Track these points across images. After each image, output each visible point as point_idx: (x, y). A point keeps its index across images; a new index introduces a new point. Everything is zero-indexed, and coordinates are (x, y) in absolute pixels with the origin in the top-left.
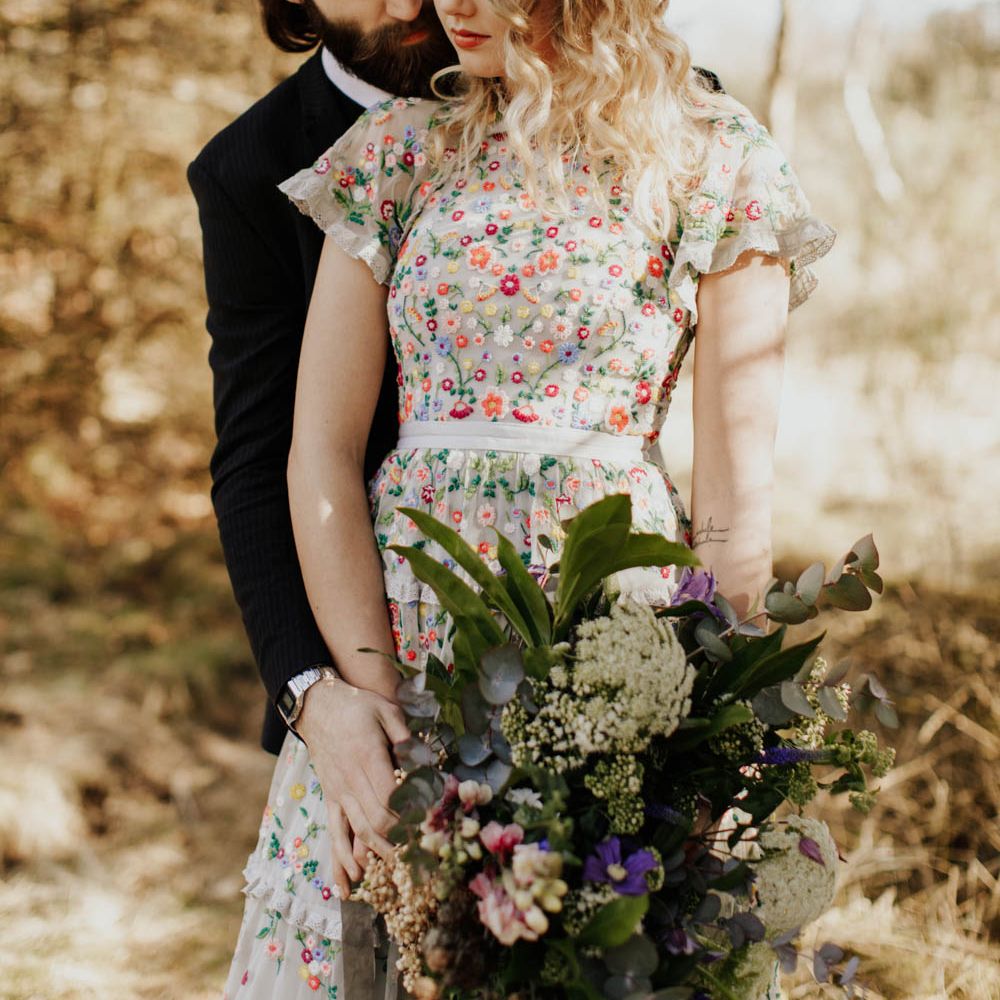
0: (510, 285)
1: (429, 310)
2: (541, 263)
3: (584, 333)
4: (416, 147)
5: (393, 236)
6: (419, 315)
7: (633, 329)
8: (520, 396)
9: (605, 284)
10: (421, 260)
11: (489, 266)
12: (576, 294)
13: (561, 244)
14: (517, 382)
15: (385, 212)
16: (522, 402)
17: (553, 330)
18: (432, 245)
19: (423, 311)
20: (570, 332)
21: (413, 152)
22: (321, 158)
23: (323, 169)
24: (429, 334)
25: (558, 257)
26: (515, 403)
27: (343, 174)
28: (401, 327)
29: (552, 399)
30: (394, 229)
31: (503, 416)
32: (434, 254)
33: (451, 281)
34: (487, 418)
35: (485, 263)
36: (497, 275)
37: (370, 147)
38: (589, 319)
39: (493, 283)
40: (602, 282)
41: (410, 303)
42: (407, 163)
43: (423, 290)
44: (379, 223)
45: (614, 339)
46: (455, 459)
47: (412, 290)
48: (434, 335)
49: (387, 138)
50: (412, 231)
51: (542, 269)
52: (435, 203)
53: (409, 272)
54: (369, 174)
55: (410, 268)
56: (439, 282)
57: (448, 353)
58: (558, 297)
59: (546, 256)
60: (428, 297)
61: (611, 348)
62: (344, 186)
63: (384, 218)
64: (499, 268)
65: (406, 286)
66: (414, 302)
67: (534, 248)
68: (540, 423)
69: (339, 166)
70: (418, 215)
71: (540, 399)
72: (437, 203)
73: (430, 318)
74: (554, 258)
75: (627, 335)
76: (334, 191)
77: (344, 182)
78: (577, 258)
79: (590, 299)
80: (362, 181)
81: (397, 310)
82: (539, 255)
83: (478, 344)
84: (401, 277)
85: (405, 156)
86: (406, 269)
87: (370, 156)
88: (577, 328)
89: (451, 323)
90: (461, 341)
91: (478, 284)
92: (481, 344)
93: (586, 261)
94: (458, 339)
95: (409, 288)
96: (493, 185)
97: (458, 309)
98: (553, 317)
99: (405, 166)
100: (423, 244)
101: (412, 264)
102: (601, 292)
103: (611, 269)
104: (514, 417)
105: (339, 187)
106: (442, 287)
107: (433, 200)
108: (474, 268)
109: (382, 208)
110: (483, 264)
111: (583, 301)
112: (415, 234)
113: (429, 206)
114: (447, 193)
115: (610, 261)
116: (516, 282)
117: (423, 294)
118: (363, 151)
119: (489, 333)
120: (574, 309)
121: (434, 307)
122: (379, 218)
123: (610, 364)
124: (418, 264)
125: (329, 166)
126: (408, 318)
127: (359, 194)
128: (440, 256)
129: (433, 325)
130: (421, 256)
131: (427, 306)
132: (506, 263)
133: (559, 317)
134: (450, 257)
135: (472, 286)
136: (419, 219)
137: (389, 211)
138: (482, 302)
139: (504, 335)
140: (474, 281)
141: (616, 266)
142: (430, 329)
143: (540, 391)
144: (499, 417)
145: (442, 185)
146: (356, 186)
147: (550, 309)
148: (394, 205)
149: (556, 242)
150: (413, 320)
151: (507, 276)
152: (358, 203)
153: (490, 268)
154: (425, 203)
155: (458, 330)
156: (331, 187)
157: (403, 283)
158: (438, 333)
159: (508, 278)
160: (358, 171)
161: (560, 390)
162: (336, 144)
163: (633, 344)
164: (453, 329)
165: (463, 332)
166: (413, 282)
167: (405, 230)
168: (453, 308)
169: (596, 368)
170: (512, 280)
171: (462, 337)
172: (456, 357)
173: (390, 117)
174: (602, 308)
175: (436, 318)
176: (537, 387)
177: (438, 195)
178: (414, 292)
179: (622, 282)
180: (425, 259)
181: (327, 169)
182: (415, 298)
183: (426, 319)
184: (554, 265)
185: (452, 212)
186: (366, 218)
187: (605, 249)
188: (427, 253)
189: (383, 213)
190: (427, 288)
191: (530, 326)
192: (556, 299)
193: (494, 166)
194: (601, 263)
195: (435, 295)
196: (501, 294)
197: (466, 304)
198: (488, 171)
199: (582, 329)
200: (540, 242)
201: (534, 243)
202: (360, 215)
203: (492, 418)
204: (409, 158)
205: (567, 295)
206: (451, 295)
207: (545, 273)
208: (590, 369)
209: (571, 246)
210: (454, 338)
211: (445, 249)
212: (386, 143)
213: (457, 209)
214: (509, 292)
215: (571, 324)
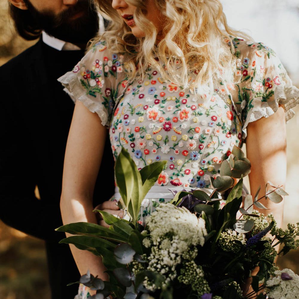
0: (167, 126)
1: (131, 139)
2: (181, 116)
3: (201, 147)
4: (118, 64)
5: (110, 105)
6: (126, 141)
7: (223, 144)
8: (173, 175)
9: (210, 125)
10: (126, 117)
11: (157, 118)
12: (197, 129)
13: (189, 107)
14: (172, 169)
15: (107, 93)
16: (174, 177)
17: (188, 145)
18: (131, 110)
19: (128, 139)
20: (196, 147)
21: (116, 66)
22: (75, 67)
23: (76, 71)
24: (132, 149)
25: (188, 113)
26: (172, 178)
27: (85, 73)
28: (118, 146)
29: (188, 176)
30: (111, 101)
31: (166, 184)
32: (132, 114)
33: (140, 126)
34: (159, 184)
35: (156, 117)
36: (161, 122)
37: (97, 62)
38: (204, 140)
39: (160, 126)
40: (209, 124)
41: (122, 136)
42: (113, 71)
43: (128, 130)
44: (104, 98)
45: (214, 148)
46: (145, 202)
47: (123, 130)
48: (134, 150)
49: (105, 58)
50: (120, 104)
51: (182, 119)
52: (130, 91)
53: (121, 122)
54: (97, 74)
55: (121, 120)
56: (135, 126)
57: (141, 157)
58: (190, 131)
59: (183, 113)
60: (130, 133)
61: (213, 152)
62: (85, 78)
63: (107, 96)
64: (162, 119)
65: (120, 128)
66: (124, 135)
67: (177, 109)
68: (183, 186)
69: (83, 69)
70: (122, 97)
71: (182, 175)
72: (131, 91)
73: (132, 142)
74: (186, 113)
75: (220, 146)
76: (81, 80)
77: (85, 77)
78: (197, 113)
79: (204, 131)
80: (94, 76)
81: (116, 139)
82: (179, 112)
83: (154, 153)
84: (117, 124)
85: (113, 67)
86: (119, 121)
87: (98, 66)
88: (198, 145)
89: (141, 144)
90: (146, 152)
91: (153, 126)
92: (155, 152)
93: (201, 114)
94: (145, 151)
95: (121, 129)
96: (155, 82)
97: (144, 138)
98: (187, 140)
99: (113, 72)
100: (126, 109)
101: (122, 118)
102: (209, 128)
103: (212, 118)
104: (171, 184)
105: (83, 79)
106: (137, 129)
107: (129, 90)
108: (151, 119)
109: (106, 91)
110: (154, 118)
111: (201, 133)
112: (122, 105)
113: (127, 92)
114: (135, 86)
115: (212, 114)
116: (170, 125)
117: (128, 132)
118: (94, 63)
119: (159, 147)
120: (197, 136)
121: (133, 137)
122: (104, 95)
123: (212, 160)
124: (125, 119)
125: (79, 69)
126: (121, 142)
127: (93, 83)
128: (135, 115)
129: (133, 146)
130: (126, 115)
131: (130, 137)
132: (165, 117)
133: (190, 140)
134: (139, 115)
135: (150, 127)
136: (123, 98)
137: (109, 93)
138: (155, 135)
139: (165, 149)
140: (151, 125)
141: (214, 116)
142: (132, 147)
143: (182, 172)
144: (164, 184)
145: (132, 83)
146: (90, 79)
147: (186, 137)
148: (111, 90)
149: (187, 106)
150: (124, 143)
151: (166, 123)
152: (92, 87)
153: (158, 119)
154: (125, 91)
155: (145, 147)
156: (79, 78)
157: (118, 127)
158: (136, 149)
159: (166, 124)
160: (92, 72)
161: (191, 172)
162: (82, 60)
163: (223, 150)
164: (143, 146)
165: (147, 148)
166: (123, 127)
167: (116, 102)
168: (142, 138)
169: (207, 162)
170: (168, 124)
171: (147, 150)
172: (144, 159)
173: (105, 49)
174: (209, 136)
175: (135, 142)
176: (181, 171)
177: (131, 87)
178: (123, 131)
179: (217, 123)
180: (128, 116)
181: (78, 71)
182: (124, 133)
183: (130, 142)
184: (186, 117)
185: (139, 95)
186: (98, 95)
187: (209, 108)
188: (128, 113)
189: (106, 94)
190: (130, 129)
191: (178, 144)
192: (189, 132)
193: (155, 73)
194: (208, 115)
195: (133, 132)
196: (164, 130)
197: (148, 136)
198: (152, 76)
199: (201, 145)
200: (179, 106)
201: (177, 107)
202: (94, 93)
203: (161, 184)
204: (114, 68)
205: (193, 130)
206: (141, 132)
207: (183, 120)
208: (204, 162)
209: (194, 107)
210: (143, 151)
211: (136, 112)
212: (105, 60)
213: (140, 93)
214: (167, 130)
215: (196, 143)
